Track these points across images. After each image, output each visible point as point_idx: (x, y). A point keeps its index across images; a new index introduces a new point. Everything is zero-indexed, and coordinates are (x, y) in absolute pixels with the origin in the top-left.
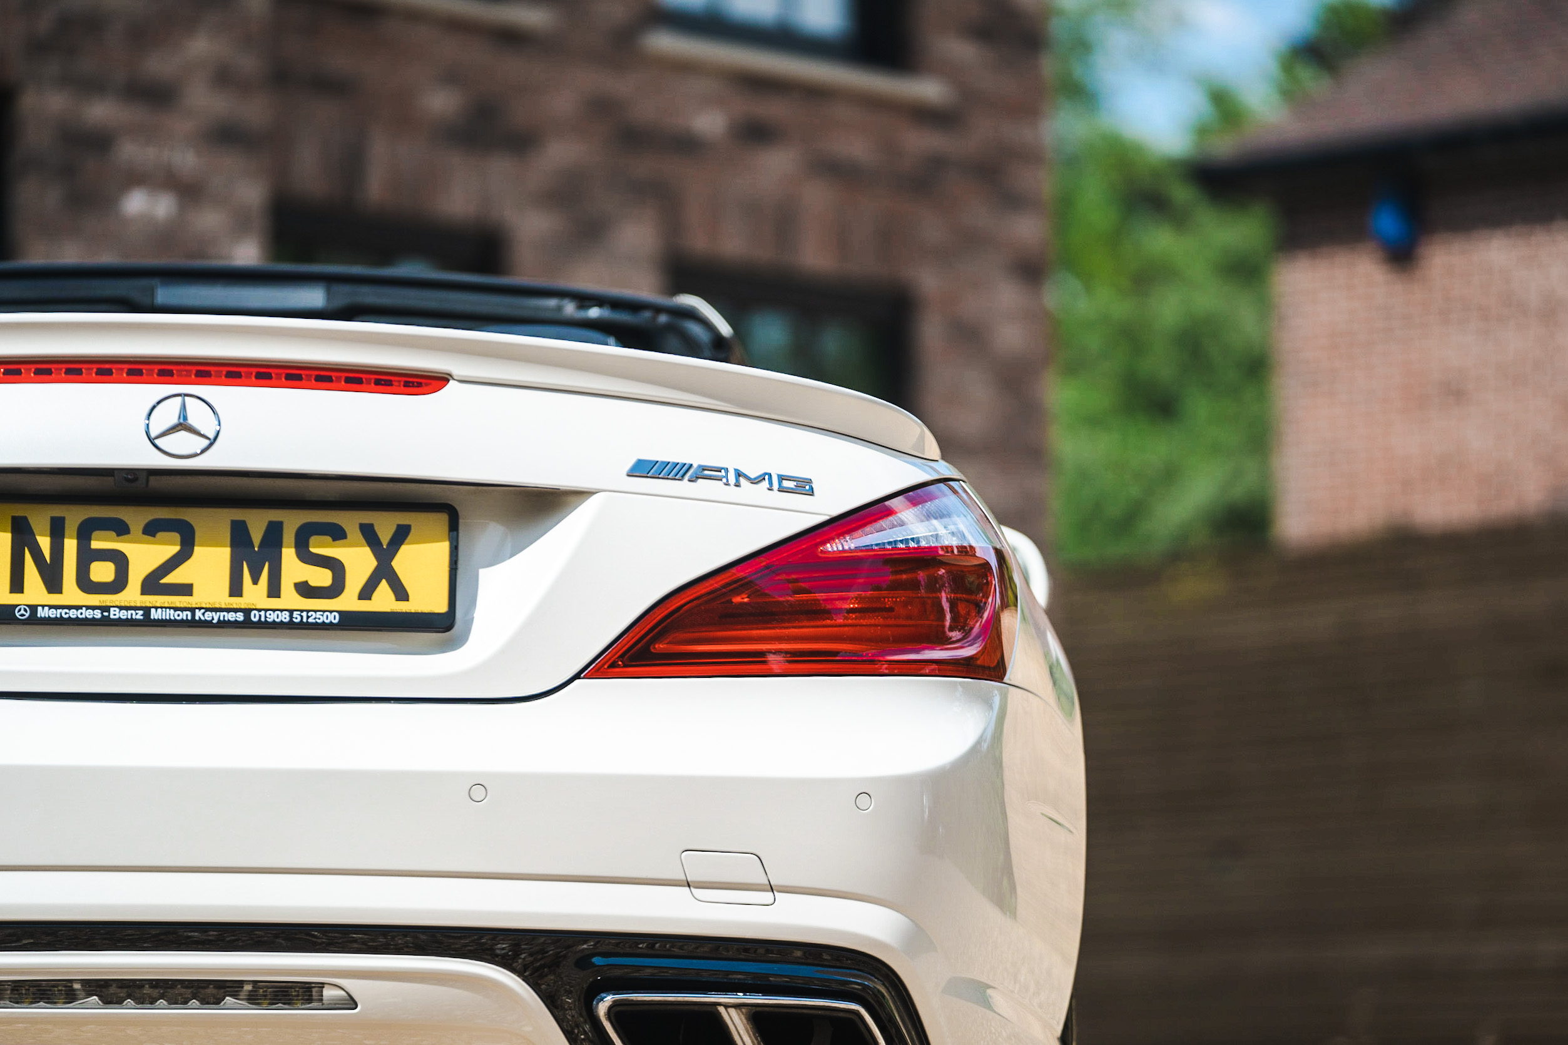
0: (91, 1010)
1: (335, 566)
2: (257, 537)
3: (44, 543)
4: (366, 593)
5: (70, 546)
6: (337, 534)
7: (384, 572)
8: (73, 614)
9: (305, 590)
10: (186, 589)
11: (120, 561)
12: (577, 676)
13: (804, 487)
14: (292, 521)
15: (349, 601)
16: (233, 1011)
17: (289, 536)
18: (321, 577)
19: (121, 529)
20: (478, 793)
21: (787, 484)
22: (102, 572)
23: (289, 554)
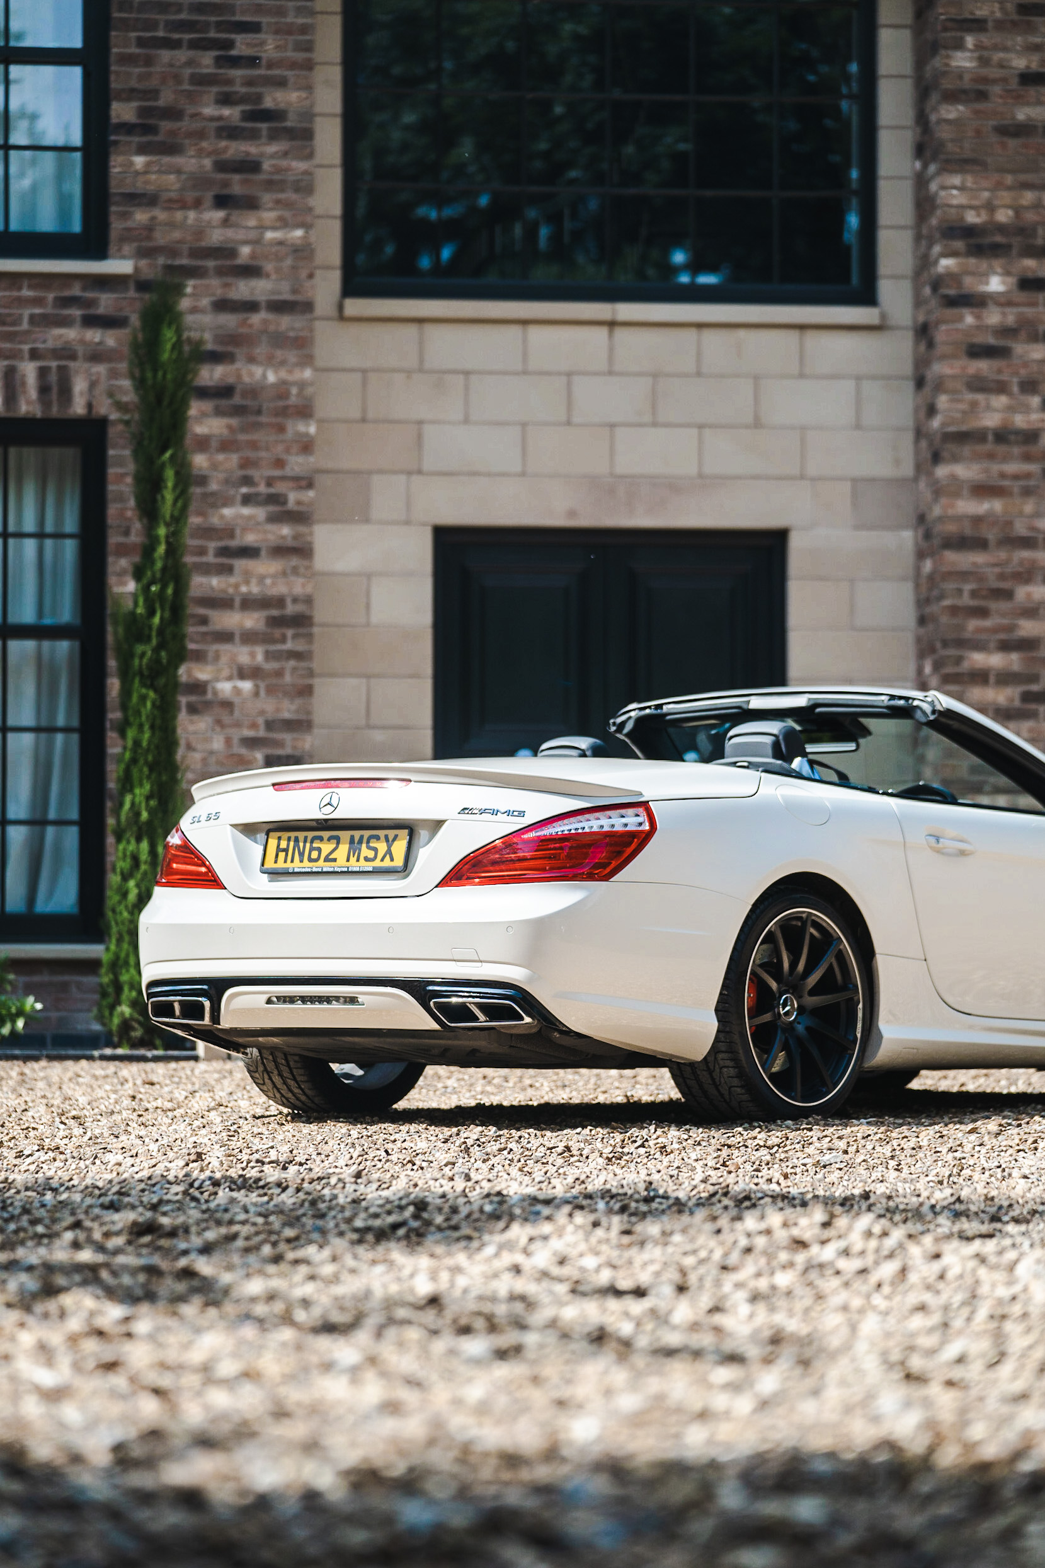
0: (299, 1005)
1: (376, 850)
2: (356, 840)
3: (301, 845)
4: (382, 860)
5: (308, 845)
6: (378, 838)
7: (389, 852)
8: (304, 870)
9: (367, 859)
10: (335, 860)
11: (319, 850)
12: (436, 887)
13: (522, 814)
14: (367, 833)
15: (377, 863)
16: (335, 1005)
17: (365, 840)
18: (371, 854)
19: (321, 839)
20: (391, 930)
21: (515, 813)
22: (315, 855)
23: (364, 846)
